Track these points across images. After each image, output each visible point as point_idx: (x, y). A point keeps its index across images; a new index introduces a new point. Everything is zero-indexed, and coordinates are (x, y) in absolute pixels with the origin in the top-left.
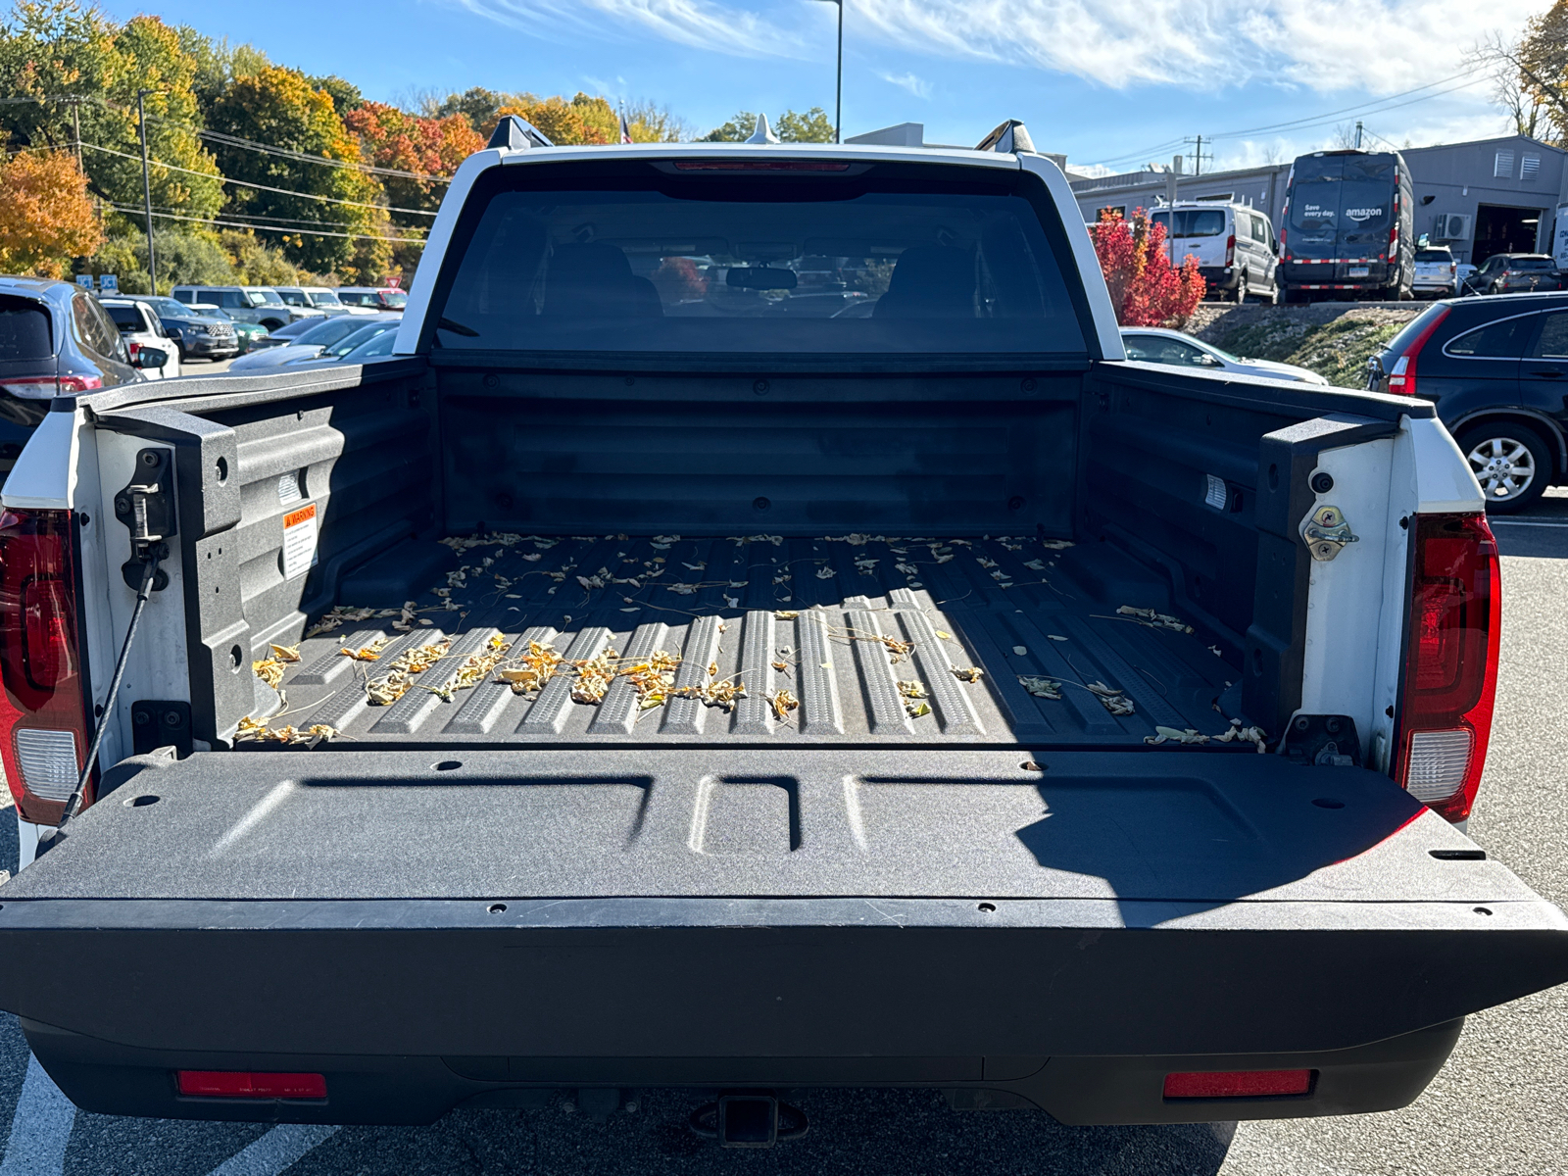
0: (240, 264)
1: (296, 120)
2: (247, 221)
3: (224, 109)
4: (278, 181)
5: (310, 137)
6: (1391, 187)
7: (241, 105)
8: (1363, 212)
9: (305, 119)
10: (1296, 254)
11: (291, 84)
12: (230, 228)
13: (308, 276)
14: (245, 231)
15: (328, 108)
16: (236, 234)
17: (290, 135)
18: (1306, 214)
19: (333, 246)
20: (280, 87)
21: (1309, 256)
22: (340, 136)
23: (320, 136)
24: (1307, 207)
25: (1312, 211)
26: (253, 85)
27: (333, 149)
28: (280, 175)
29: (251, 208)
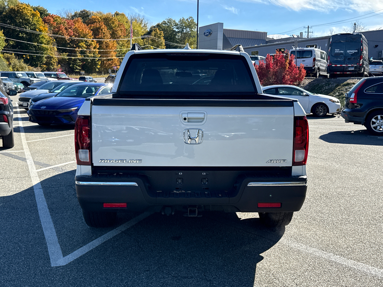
0: (10, 64)
1: (28, 20)
2: (12, 51)
3: (5, 16)
4: (22, 38)
5: (32, 25)
6: (360, 44)
7: (11, 15)
8: (352, 51)
9: (31, 19)
10: (333, 63)
11: (26, 9)
12: (6, 53)
13: (31, 68)
14: (11, 54)
15: (38, 16)
16: (8, 55)
17: (26, 24)
18: (335, 52)
19: (39, 59)
20: (23, 10)
21: (337, 64)
22: (42, 25)
23: (35, 25)
24: (336, 50)
25: (337, 51)
26: (15, 9)
27: (39, 29)
28: (23, 36)
29: (13, 47)
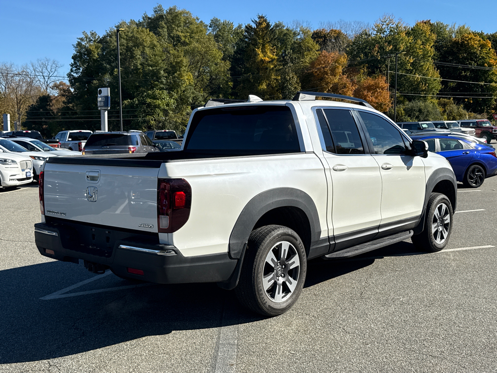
0: (445, 111)
1: (475, 53)
2: (451, 95)
3: (446, 52)
4: (465, 78)
5: (480, 59)
7: (453, 50)
9: (478, 52)
11: (474, 39)
12: (443, 98)
13: (473, 114)
14: (450, 98)
15: (489, 47)
16: (446, 100)
17: (472, 60)
20: (469, 41)
22: (493, 57)
23: (484, 58)
26: (458, 41)
27: (489, 63)
28: (466, 75)
29: (453, 89)
